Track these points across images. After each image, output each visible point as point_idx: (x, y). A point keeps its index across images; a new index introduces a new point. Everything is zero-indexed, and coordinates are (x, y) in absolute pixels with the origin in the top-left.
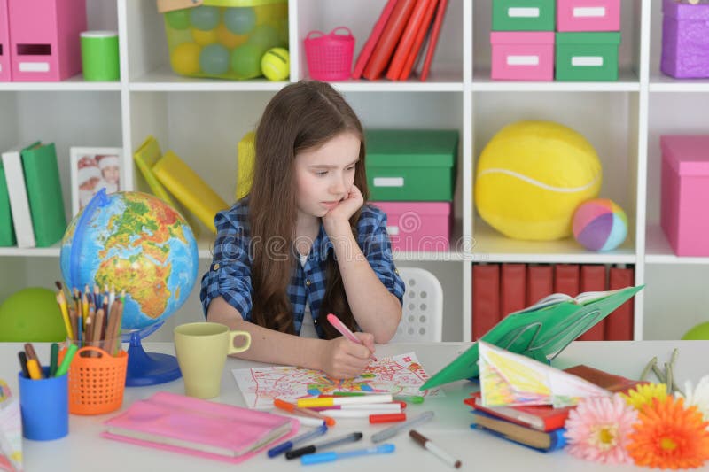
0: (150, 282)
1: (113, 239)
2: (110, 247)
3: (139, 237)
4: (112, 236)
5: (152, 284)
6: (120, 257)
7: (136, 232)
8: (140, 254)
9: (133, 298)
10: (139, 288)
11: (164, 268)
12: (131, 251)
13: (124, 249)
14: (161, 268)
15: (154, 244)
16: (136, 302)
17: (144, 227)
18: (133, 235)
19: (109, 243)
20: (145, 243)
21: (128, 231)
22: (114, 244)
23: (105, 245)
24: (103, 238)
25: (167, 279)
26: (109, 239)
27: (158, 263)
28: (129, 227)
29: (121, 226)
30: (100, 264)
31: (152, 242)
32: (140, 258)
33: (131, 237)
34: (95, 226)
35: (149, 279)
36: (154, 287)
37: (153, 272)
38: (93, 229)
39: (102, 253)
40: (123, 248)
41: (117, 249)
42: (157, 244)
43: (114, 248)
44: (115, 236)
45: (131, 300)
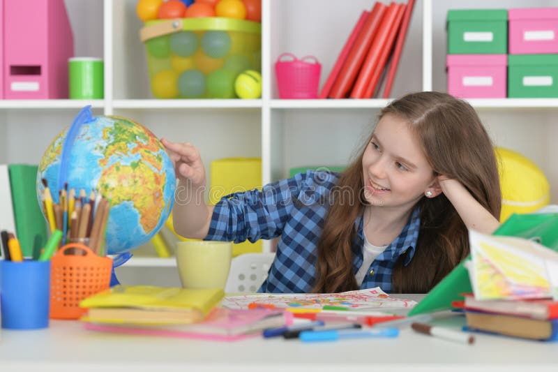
0: (150, 190)
1: (111, 148)
2: (110, 154)
3: (136, 145)
4: (110, 144)
5: (151, 192)
6: (122, 164)
7: (132, 141)
8: (140, 160)
9: (135, 206)
10: (141, 195)
11: (161, 176)
12: (132, 158)
13: (125, 157)
14: (158, 175)
15: (149, 152)
16: (137, 211)
17: (137, 137)
18: (130, 144)
19: (109, 151)
20: (142, 150)
21: (124, 140)
22: (114, 151)
23: (104, 154)
24: (101, 148)
25: (163, 187)
26: (107, 147)
27: (156, 171)
28: (124, 137)
29: (116, 136)
30: (102, 173)
31: (148, 150)
32: (140, 164)
33: (128, 145)
34: (89, 139)
35: (149, 186)
36: (154, 194)
37: (153, 179)
38: (86, 141)
39: (102, 161)
40: (123, 155)
41: (117, 157)
42: (153, 152)
43: (114, 155)
44: (113, 144)
45: (133, 208)
